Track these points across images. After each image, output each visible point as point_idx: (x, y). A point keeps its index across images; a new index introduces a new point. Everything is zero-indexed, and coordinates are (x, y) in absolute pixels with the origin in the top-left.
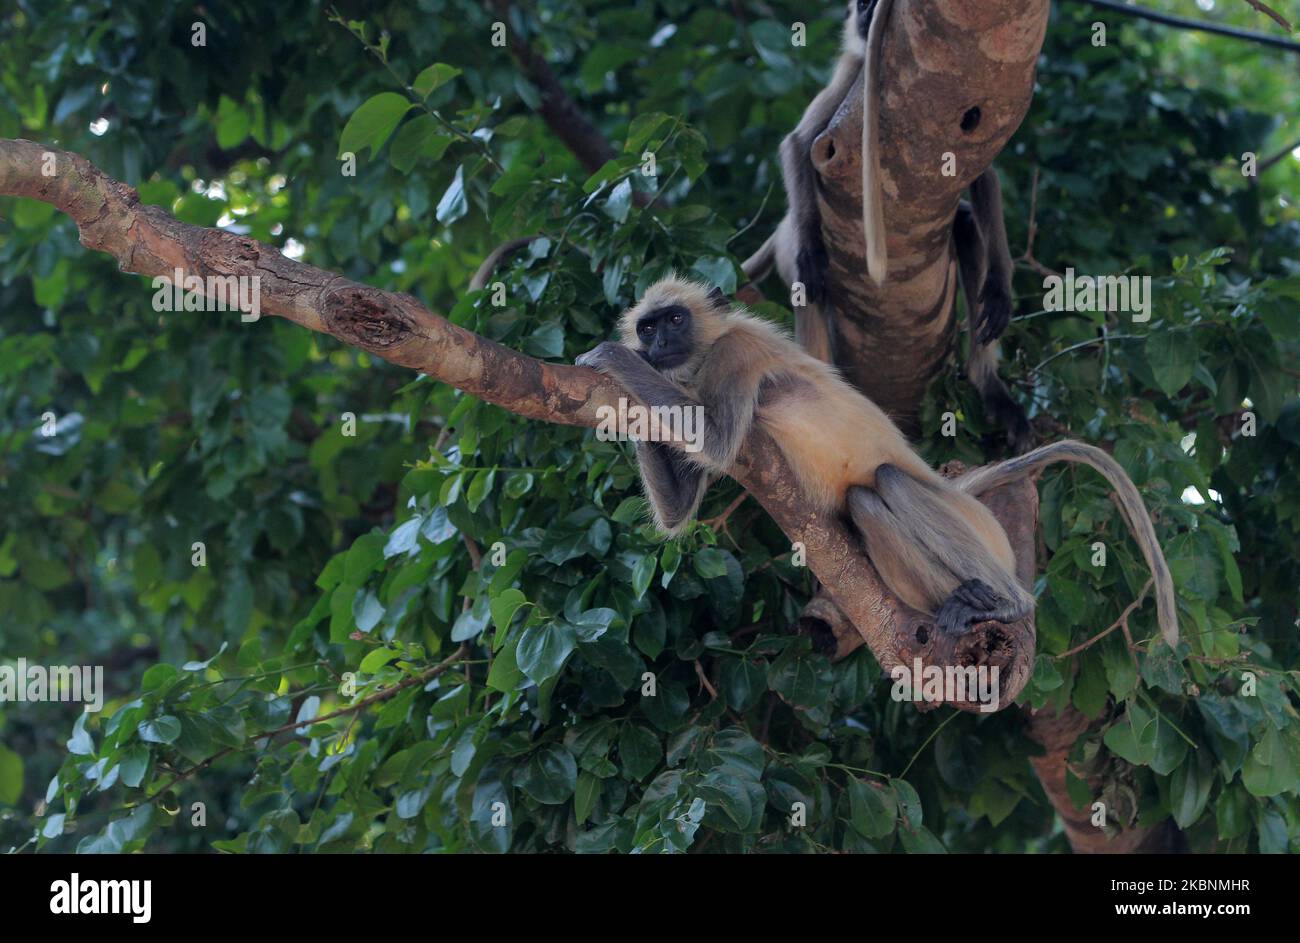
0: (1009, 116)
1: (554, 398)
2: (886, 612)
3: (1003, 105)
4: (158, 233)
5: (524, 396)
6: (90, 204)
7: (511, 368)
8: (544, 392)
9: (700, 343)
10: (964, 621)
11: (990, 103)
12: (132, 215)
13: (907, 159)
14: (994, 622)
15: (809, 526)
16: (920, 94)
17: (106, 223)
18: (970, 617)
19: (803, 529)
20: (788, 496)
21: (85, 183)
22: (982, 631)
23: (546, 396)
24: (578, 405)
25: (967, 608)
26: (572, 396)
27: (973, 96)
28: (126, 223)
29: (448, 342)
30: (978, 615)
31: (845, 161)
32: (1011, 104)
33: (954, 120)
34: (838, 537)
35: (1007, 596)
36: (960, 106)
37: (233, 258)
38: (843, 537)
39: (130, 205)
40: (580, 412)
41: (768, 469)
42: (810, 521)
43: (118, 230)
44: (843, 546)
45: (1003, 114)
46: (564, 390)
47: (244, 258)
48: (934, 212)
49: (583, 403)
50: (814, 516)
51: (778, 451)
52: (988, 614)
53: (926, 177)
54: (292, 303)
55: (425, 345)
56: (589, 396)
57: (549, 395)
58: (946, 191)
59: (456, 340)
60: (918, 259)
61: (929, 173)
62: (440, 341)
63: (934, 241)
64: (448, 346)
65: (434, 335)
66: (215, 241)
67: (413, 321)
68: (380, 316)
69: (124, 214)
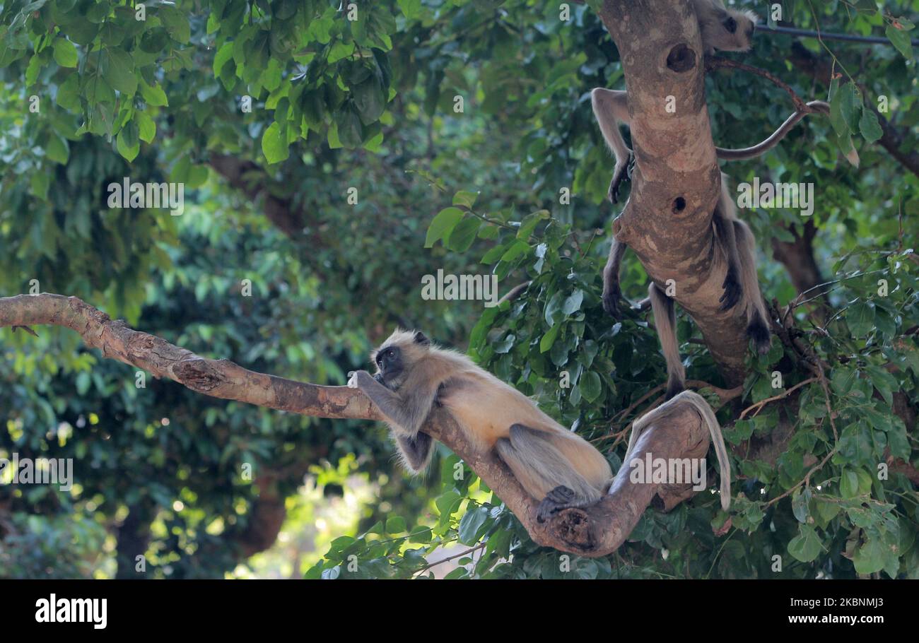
0: (699, 200)
1: (326, 406)
2: (525, 507)
3: (694, 195)
4: (113, 337)
5: (307, 407)
6: (80, 324)
7: (295, 392)
8: (320, 404)
9: (408, 364)
10: (550, 511)
11: (686, 195)
12: (102, 328)
13: (656, 229)
14: (571, 509)
15: (477, 463)
16: (647, 194)
17: (90, 333)
18: (553, 508)
19: (475, 465)
20: (464, 448)
21: (76, 313)
22: (564, 514)
23: (321, 405)
24: (342, 408)
25: (551, 504)
26: (338, 404)
27: (675, 193)
28: (99, 332)
29: (249, 384)
30: (558, 507)
31: (626, 233)
32: (698, 194)
33: (667, 207)
34: (496, 467)
35: (581, 493)
36: (667, 198)
37: (142, 348)
38: (499, 467)
39: (102, 322)
40: (345, 412)
41: (451, 433)
42: (477, 460)
43: (96, 337)
44: (499, 472)
45: (695, 200)
46: (333, 400)
47: (147, 347)
48: (682, 256)
49: (345, 407)
50: (479, 457)
51: (456, 423)
52: (565, 505)
53: (667, 238)
54: (166, 370)
55: (233, 387)
56: (348, 403)
57: (323, 405)
58: (681, 244)
59: (254, 382)
60: (694, 280)
61: (668, 236)
62: (244, 384)
63: (698, 269)
64: (249, 386)
65: (238, 381)
66: (135, 340)
67: (222, 375)
68: (203, 375)
69: (98, 328)
